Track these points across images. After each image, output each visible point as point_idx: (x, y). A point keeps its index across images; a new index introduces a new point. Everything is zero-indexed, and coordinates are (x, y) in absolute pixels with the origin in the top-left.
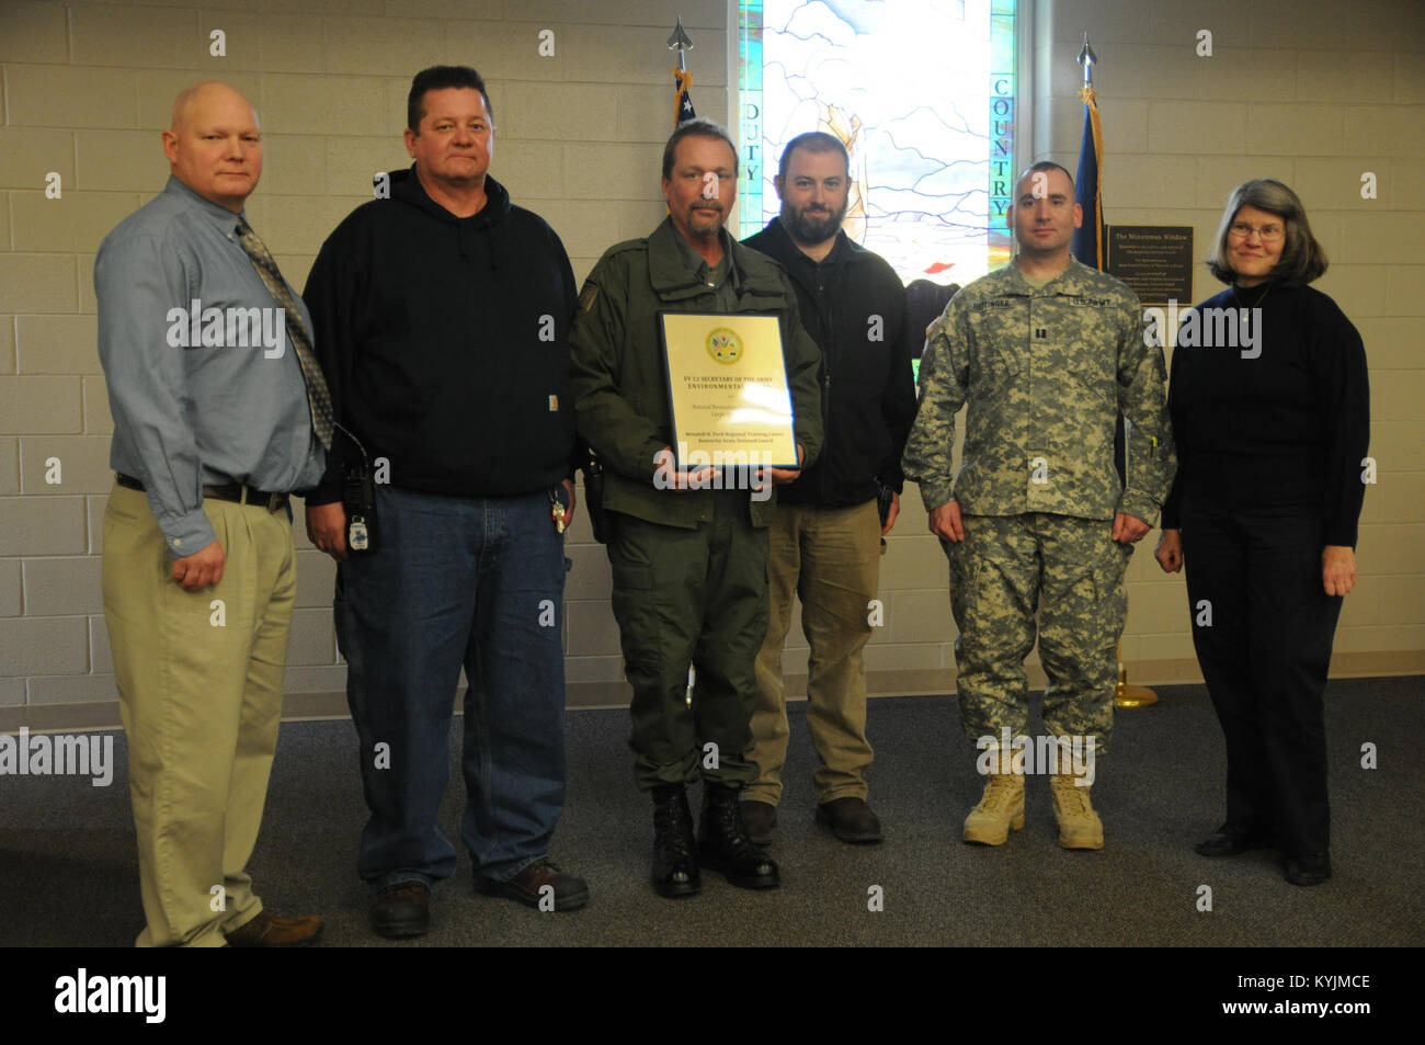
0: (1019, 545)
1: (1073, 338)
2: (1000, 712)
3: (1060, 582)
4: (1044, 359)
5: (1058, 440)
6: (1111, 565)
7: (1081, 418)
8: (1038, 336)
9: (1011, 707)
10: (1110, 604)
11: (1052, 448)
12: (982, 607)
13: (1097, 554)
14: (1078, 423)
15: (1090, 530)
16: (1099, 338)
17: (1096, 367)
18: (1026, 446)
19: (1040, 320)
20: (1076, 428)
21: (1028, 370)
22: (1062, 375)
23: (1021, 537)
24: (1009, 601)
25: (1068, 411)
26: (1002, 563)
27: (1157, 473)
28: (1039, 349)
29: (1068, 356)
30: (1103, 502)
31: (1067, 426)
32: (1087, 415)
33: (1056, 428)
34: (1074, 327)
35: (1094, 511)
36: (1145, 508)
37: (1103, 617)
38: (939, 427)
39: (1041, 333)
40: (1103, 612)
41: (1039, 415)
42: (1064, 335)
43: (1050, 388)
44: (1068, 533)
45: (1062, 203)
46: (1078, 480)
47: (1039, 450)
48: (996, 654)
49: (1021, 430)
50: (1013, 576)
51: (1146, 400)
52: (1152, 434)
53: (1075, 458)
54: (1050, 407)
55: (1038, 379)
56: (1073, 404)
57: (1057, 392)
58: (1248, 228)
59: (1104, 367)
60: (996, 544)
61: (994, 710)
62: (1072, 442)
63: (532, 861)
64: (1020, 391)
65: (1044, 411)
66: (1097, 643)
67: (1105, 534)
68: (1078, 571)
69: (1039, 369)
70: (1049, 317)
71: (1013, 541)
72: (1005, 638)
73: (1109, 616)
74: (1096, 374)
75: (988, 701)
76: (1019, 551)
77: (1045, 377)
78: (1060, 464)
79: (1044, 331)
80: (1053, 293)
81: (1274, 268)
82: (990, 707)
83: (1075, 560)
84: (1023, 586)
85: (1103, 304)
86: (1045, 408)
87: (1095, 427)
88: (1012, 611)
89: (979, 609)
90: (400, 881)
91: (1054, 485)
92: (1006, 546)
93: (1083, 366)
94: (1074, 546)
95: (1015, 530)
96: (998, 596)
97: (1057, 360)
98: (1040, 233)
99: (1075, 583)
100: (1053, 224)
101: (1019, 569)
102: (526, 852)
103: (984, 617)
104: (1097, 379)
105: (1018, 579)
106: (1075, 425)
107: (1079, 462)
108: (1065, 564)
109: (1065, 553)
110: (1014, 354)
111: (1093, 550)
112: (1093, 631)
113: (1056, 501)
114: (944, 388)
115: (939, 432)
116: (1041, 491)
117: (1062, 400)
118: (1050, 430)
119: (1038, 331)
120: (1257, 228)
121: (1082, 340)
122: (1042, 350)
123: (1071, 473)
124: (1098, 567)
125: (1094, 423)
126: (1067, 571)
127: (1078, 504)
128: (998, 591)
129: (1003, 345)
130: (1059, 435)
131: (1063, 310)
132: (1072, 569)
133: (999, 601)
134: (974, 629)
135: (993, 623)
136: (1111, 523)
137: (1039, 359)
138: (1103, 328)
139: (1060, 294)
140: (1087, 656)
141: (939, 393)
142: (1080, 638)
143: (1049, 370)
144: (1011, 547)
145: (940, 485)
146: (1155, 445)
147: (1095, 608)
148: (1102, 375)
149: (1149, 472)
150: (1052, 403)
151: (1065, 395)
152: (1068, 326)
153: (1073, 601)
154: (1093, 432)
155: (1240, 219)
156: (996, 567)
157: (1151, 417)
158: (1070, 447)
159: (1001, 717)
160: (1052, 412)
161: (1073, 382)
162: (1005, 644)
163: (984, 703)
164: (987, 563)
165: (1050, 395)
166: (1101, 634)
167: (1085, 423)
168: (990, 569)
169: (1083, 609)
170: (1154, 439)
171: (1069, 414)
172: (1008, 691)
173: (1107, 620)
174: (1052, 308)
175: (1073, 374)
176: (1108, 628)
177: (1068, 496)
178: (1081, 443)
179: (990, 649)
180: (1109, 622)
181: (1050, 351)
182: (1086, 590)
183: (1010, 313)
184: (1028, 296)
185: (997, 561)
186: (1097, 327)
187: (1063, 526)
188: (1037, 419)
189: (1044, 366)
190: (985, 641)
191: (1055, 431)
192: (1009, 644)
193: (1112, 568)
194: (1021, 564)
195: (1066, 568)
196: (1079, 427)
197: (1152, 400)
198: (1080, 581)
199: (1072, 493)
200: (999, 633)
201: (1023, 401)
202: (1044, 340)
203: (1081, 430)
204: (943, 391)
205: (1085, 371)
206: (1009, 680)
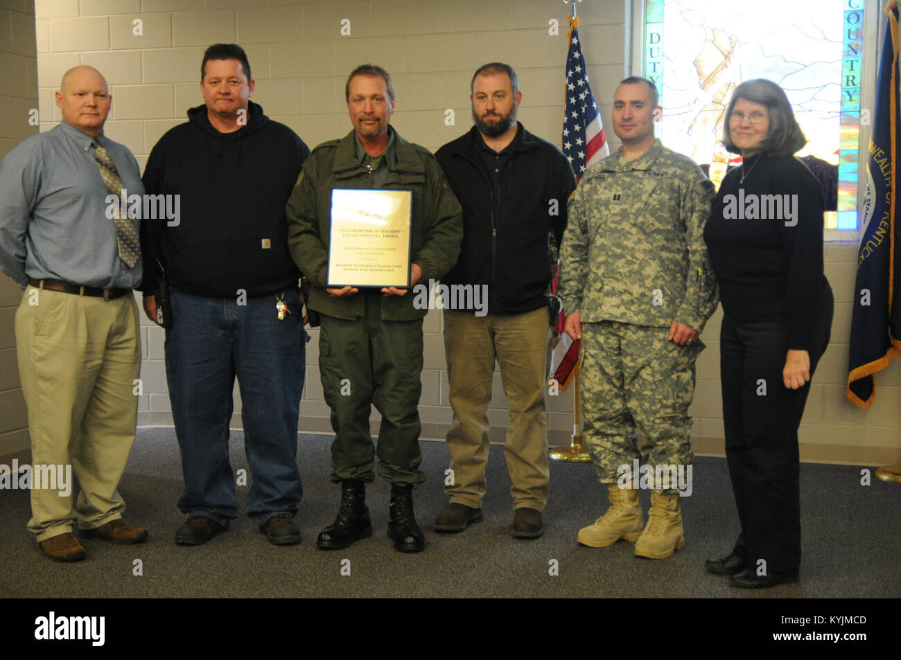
0: (606, 342)
1: (636, 200)
2: (608, 457)
3: (630, 368)
4: (616, 215)
5: (622, 270)
6: (668, 357)
7: (640, 256)
8: (614, 199)
9: (618, 454)
10: (666, 385)
11: (618, 276)
12: (587, 384)
13: (655, 349)
14: (637, 259)
15: (650, 333)
16: (655, 200)
17: (651, 220)
18: (603, 275)
19: (619, 188)
20: (635, 263)
21: (605, 222)
22: (626, 226)
23: (607, 336)
24: (605, 380)
25: (628, 250)
26: (595, 354)
27: (702, 294)
28: (614, 208)
29: (630, 213)
30: (657, 314)
31: (627, 261)
32: (645, 254)
33: (621, 262)
34: (638, 192)
35: (649, 320)
36: (691, 318)
37: (661, 394)
38: (572, 262)
39: (617, 197)
40: (661, 390)
41: (610, 253)
42: (631, 198)
43: (619, 235)
44: (631, 334)
45: (641, 107)
46: (636, 298)
47: (611, 277)
48: (596, 416)
49: (601, 263)
50: (603, 363)
51: (694, 243)
52: (699, 266)
53: (633, 284)
54: (617, 248)
55: (612, 229)
56: (633, 246)
57: (623, 238)
58: (741, 114)
59: (659, 219)
60: (593, 341)
61: (603, 456)
62: (631, 272)
63: (274, 514)
64: (601, 237)
65: (613, 251)
66: (656, 412)
67: (661, 335)
68: (640, 360)
69: (613, 222)
70: (625, 185)
71: (601, 339)
72: (602, 405)
73: (665, 393)
74: (653, 225)
75: (599, 449)
76: (605, 346)
77: (616, 228)
78: (624, 287)
79: (619, 196)
80: (631, 169)
81: (762, 142)
82: (600, 453)
83: (637, 353)
84: (610, 370)
85: (662, 175)
86: (614, 249)
87: (651, 261)
88: (607, 387)
89: (586, 384)
90: (195, 515)
91: (620, 302)
92: (597, 342)
93: (640, 219)
94: (636, 342)
95: (603, 331)
96: (595, 376)
97: (624, 215)
98: (626, 128)
99: (640, 370)
100: (635, 121)
101: (606, 358)
102: (270, 508)
103: (588, 390)
104: (654, 228)
105: (606, 365)
106: (634, 260)
107: (636, 286)
108: (631, 355)
109: (630, 348)
110: (600, 211)
111: (651, 346)
112: (653, 403)
113: (620, 312)
114: (574, 236)
115: (572, 265)
116: (611, 306)
117: (625, 243)
118: (617, 264)
119: (615, 195)
120: (747, 114)
121: (641, 201)
122: (616, 209)
123: (631, 294)
124: (655, 358)
125: (650, 259)
126: (633, 360)
127: (636, 315)
128: (595, 373)
129: (595, 206)
130: (623, 267)
131: (634, 181)
132: (636, 359)
133: (597, 380)
134: (583, 398)
135: (594, 394)
136: (665, 328)
137: (614, 215)
138: (658, 192)
139: (634, 170)
140: (649, 421)
141: (572, 239)
142: (644, 407)
143: (619, 223)
144: (600, 344)
145: (570, 301)
146: (700, 274)
147: (654, 387)
148: (658, 225)
149: (695, 293)
150: (619, 245)
151: (627, 239)
152: (635, 191)
153: (640, 382)
154: (650, 265)
155: (736, 108)
156: (592, 356)
157: (698, 254)
158: (630, 276)
159: (609, 460)
160: (618, 251)
161: (634, 230)
162: (602, 409)
163: (595, 450)
164: (587, 353)
165: (618, 241)
166: (659, 406)
167: (643, 259)
168: (589, 357)
169: (646, 387)
170: (700, 270)
171: (630, 253)
172: (613, 443)
173: (663, 396)
174: (628, 180)
175: (634, 225)
176: (665, 402)
177: (630, 310)
178: (639, 272)
179: (591, 412)
180: (666, 398)
181: (621, 210)
182: (648, 375)
183: (603, 184)
184: (615, 172)
185: (592, 352)
186: (654, 191)
187: (629, 329)
188: (609, 256)
189: (616, 220)
190: (589, 406)
191: (620, 265)
192: (606, 410)
193: (668, 360)
194: (607, 355)
195: (632, 358)
196: (638, 262)
197: (699, 242)
198: (643, 367)
199: (633, 308)
200: (597, 401)
201: (603, 245)
202: (618, 202)
203: (640, 264)
204: (574, 238)
205: (643, 223)
206: (613, 435)
